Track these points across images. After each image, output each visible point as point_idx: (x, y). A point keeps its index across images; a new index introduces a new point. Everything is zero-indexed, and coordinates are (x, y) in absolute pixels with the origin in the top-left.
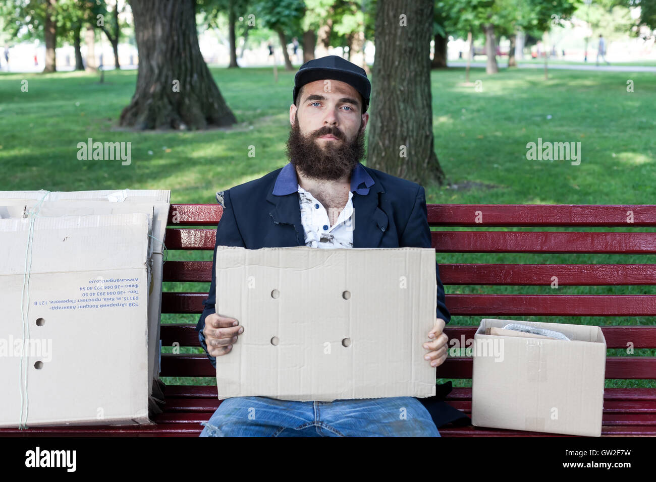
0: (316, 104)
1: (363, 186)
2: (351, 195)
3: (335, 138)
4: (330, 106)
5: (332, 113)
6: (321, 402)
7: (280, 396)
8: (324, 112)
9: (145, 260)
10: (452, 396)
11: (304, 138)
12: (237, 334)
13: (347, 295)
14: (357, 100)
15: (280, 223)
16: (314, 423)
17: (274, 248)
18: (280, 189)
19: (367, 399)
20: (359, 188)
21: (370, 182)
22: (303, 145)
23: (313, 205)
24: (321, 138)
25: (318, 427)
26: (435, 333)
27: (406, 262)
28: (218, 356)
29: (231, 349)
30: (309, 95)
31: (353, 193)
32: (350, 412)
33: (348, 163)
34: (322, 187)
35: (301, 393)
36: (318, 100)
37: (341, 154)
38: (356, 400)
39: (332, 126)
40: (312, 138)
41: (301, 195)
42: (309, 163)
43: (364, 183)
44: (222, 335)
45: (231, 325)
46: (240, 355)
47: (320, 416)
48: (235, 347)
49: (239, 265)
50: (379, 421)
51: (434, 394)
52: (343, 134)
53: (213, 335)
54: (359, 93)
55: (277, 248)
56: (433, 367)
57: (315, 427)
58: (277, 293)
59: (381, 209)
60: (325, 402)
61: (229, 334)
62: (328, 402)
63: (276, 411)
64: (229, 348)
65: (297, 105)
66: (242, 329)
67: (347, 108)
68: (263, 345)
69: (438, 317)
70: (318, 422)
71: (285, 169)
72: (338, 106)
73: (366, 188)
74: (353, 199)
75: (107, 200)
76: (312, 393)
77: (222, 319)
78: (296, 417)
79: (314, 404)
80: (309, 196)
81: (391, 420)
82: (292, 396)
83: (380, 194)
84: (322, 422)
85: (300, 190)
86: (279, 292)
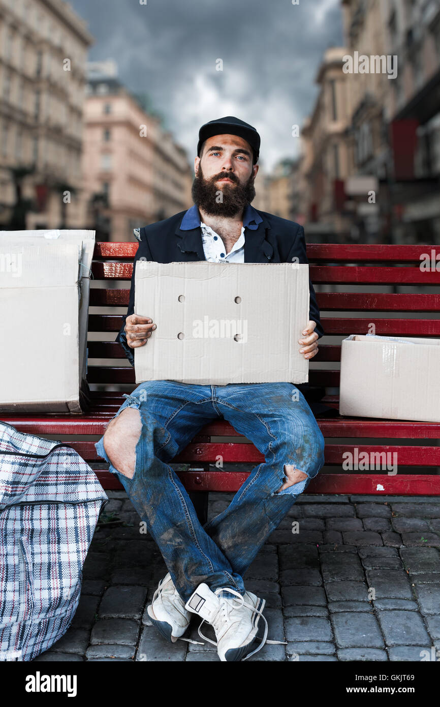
0: (216, 154)
1: (253, 223)
2: (243, 229)
3: (231, 182)
4: (227, 155)
5: (229, 161)
6: (217, 386)
7: (185, 380)
8: (222, 160)
9: (76, 280)
10: (326, 400)
11: (206, 181)
12: (151, 330)
13: (238, 300)
14: (249, 151)
15: (186, 252)
16: (211, 399)
17: (181, 263)
18: (185, 226)
19: (253, 383)
20: (249, 224)
21: (259, 220)
22: (205, 187)
23: (212, 238)
24: (220, 181)
25: (215, 402)
26: (307, 331)
27: (285, 274)
28: (136, 347)
29: (146, 342)
30: (211, 147)
31: (245, 228)
32: (239, 391)
33: (241, 201)
34: (220, 224)
35: (201, 378)
36: (218, 151)
37: (235, 193)
38: (245, 384)
39: (228, 172)
40: (213, 181)
41: (203, 230)
42: (210, 201)
43: (254, 221)
44: (139, 330)
45: (146, 322)
46: (153, 347)
47: (216, 394)
48: (149, 340)
49: (153, 276)
50: (262, 396)
51: (307, 381)
52: (238, 178)
53: (132, 330)
54: (251, 145)
55: (183, 262)
56: (306, 359)
57: (212, 402)
58: (183, 298)
59: (268, 241)
60: (220, 386)
61: (144, 329)
62: (222, 386)
63: (182, 389)
64: (145, 340)
65: (200, 156)
66: (155, 326)
67: (241, 158)
68: (171, 339)
69: (310, 319)
70: (214, 398)
71: (190, 210)
72: (234, 155)
73: (255, 224)
74: (245, 233)
75: (43, 237)
76: (210, 378)
77: (140, 318)
78: (197, 394)
79: (212, 386)
80: (210, 230)
81: (271, 396)
82: (194, 380)
83: (267, 230)
84: (218, 398)
85: (203, 225)
86: (184, 297)
